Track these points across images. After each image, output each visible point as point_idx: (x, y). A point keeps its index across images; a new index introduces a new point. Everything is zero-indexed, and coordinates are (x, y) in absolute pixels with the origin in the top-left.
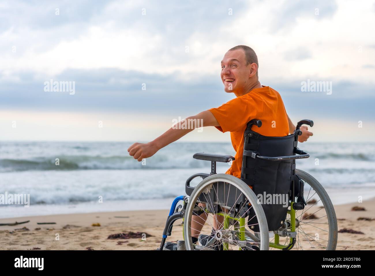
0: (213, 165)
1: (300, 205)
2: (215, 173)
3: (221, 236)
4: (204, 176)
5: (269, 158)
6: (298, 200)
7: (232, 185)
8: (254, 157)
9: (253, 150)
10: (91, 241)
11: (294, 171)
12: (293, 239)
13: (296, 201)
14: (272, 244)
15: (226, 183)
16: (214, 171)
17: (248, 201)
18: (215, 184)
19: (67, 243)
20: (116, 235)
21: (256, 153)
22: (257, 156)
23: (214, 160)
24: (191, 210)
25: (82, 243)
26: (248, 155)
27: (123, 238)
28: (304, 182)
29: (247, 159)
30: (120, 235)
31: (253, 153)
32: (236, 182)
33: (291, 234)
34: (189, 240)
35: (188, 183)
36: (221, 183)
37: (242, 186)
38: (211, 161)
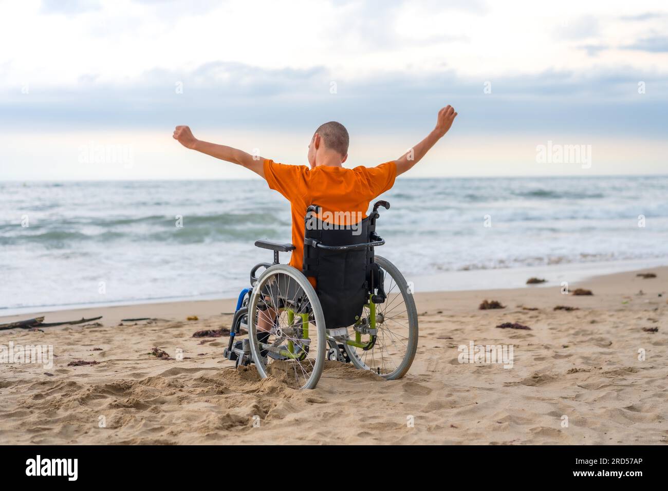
0: (276, 254)
1: (380, 298)
2: (278, 263)
3: (281, 333)
4: (267, 266)
5: (329, 247)
6: (378, 293)
7: (292, 279)
8: (315, 247)
9: (314, 238)
10: (170, 340)
11: (372, 260)
12: (373, 336)
13: (376, 293)
14: (353, 342)
15: (286, 275)
16: (277, 261)
17: (306, 296)
18: (276, 275)
19: (139, 343)
20: (203, 332)
21: (316, 241)
22: (318, 245)
23: (277, 249)
24: (255, 305)
25: (157, 343)
26: (309, 244)
27: (213, 336)
28: (385, 271)
29: (308, 247)
30: (209, 332)
31: (314, 242)
32: (296, 274)
33: (371, 331)
34: (253, 337)
35: (253, 274)
36: (282, 275)
37: (300, 278)
38: (273, 251)
